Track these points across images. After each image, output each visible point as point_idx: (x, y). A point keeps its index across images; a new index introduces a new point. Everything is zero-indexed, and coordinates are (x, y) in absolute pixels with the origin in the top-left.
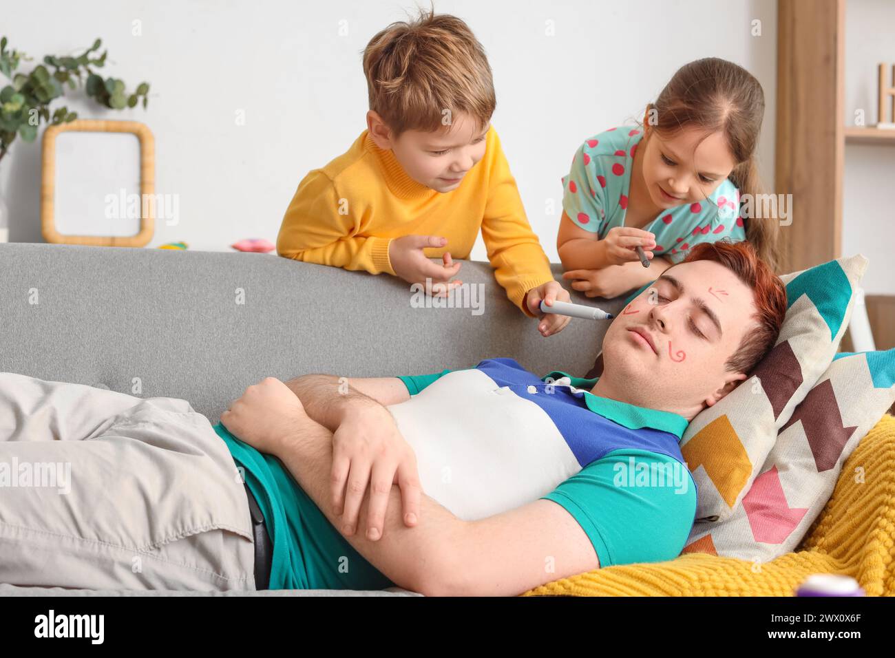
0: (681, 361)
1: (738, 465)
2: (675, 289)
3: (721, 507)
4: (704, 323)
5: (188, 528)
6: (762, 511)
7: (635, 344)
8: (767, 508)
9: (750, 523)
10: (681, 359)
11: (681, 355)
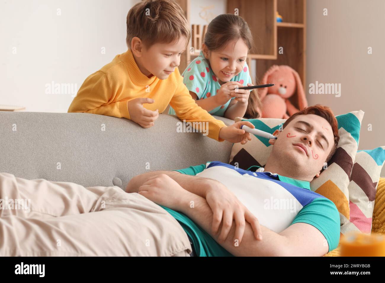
0: (317, 159)
1: (344, 202)
2: (308, 127)
3: (345, 220)
4: (322, 142)
5: (175, 250)
6: (357, 220)
7: (300, 152)
8: (359, 218)
9: (355, 225)
10: (317, 158)
11: (317, 156)
